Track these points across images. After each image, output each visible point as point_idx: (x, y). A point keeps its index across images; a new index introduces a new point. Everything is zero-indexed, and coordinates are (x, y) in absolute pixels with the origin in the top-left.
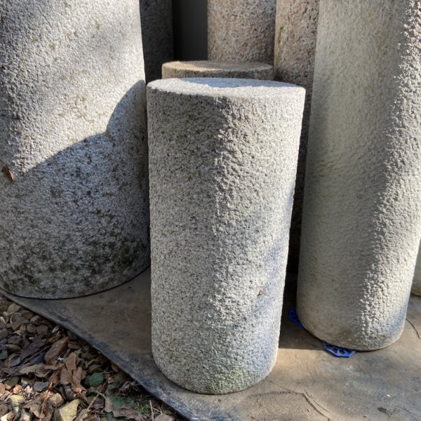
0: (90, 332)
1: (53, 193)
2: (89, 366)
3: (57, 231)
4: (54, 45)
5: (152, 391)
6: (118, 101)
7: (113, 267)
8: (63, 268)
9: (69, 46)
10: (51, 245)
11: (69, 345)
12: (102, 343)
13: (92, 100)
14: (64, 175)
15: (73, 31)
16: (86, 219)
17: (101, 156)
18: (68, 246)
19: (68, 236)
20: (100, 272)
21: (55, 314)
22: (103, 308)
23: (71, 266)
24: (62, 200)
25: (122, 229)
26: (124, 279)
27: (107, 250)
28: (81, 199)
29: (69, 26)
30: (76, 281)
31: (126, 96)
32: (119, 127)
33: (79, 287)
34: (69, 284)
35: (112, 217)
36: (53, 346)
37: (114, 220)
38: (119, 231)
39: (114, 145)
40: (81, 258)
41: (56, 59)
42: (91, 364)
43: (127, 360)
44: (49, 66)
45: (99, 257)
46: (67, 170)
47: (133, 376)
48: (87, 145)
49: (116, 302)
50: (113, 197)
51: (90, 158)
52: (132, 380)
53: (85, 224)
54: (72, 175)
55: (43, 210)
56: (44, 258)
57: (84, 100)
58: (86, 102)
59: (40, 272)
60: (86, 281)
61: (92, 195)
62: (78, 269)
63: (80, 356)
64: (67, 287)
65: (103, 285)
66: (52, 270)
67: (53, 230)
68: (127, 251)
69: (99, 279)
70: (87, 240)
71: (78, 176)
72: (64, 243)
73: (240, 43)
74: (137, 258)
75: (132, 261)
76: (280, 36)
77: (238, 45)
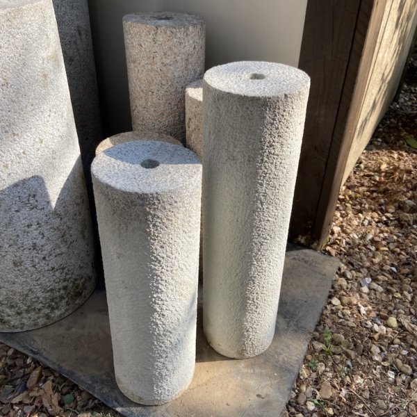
0: (58, 363)
1: (15, 264)
2: (62, 389)
3: (21, 288)
4: (7, 165)
5: (110, 406)
6: (62, 187)
7: (67, 302)
8: (27, 311)
9: (19, 163)
10: (17, 298)
11: (43, 373)
12: (69, 371)
13: (41, 195)
14: (23, 251)
15: (22, 151)
16: (44, 276)
17: (52, 230)
18: (31, 296)
19: (30, 290)
20: (57, 308)
21: (27, 348)
22: (64, 337)
23: (34, 309)
24: (22, 267)
25: (72, 274)
26: (77, 307)
27: (62, 292)
28: (39, 263)
29: (18, 149)
30: (39, 318)
31: (68, 179)
32: (64, 205)
33: (41, 321)
34: (34, 321)
35: (63, 269)
36: (31, 376)
37: (66, 270)
38: (70, 276)
39: (61, 219)
40: (41, 302)
41: (9, 174)
42: (63, 387)
43: (90, 382)
44: (4, 180)
45: (56, 298)
46: (25, 247)
47: (95, 395)
48: (40, 227)
49: (73, 329)
50: (64, 255)
51: (43, 234)
52: (96, 399)
53: (43, 279)
54: (30, 249)
55: (9, 276)
56: (12, 307)
57: (34, 196)
58: (36, 197)
59: (9, 316)
60: (48, 317)
61: (47, 258)
62: (40, 310)
63: (53, 381)
64: (32, 323)
65: (60, 316)
66: (19, 314)
67: (17, 288)
68: (77, 287)
69: (57, 313)
70: (45, 289)
71: (34, 249)
72: (27, 295)
73: (158, 112)
74: (85, 288)
75: (82, 292)
76: (189, 123)
77: (157, 114)
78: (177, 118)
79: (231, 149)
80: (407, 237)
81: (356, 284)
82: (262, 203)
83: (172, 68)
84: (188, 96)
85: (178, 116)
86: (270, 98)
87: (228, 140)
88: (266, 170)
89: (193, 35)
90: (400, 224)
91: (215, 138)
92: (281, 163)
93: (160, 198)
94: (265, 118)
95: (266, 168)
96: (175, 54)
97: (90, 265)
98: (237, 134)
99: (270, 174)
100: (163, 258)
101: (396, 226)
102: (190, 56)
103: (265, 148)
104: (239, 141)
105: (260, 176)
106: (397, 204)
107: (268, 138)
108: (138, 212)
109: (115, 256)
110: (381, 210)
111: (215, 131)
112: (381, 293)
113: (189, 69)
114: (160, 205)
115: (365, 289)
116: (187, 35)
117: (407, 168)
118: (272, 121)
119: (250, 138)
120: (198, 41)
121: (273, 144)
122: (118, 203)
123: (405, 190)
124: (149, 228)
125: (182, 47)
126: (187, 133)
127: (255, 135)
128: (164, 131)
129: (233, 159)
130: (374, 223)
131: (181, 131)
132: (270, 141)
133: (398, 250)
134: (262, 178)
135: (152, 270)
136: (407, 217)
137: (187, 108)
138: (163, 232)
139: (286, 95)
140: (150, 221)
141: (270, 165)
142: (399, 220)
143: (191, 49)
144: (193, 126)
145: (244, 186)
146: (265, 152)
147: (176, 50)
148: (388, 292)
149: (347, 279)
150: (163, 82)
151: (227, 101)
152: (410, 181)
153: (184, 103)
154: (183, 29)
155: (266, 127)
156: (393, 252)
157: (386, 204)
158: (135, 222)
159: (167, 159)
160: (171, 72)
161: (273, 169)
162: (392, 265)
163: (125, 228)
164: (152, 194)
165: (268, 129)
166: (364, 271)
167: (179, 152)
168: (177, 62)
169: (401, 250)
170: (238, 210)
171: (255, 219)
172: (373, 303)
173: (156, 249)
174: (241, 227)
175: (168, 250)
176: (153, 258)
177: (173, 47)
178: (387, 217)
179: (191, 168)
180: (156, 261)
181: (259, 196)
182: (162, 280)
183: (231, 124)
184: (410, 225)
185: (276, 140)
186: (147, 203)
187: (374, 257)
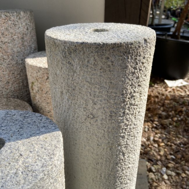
73: (4, 82)
76: (32, 87)
77: (3, 83)
78: (21, 84)
79: (90, 106)
80: (169, 134)
81: (159, 174)
82: (124, 154)
83: (10, 45)
84: (28, 64)
85: (22, 82)
86: (132, 44)
87: (85, 98)
88: (127, 123)
89: (25, 18)
90: (164, 127)
91: (69, 97)
92: (139, 112)
94: (127, 67)
95: (128, 121)
96: (12, 33)
98: (96, 90)
99: (131, 125)
101: (161, 128)
102: (25, 36)
103: (127, 100)
104: (98, 97)
105: (122, 130)
106: (158, 116)
107: (130, 89)
110: (151, 120)
111: (68, 90)
112: (175, 176)
113: (25, 45)
115: (166, 177)
116: (20, 18)
117: (155, 95)
118: (133, 70)
119: (112, 92)
120: (29, 24)
121: (134, 94)
123: (159, 107)
125: (17, 28)
126: (32, 94)
127: (117, 89)
128: (11, 95)
129: (94, 117)
130: (150, 129)
131: (26, 94)
132: (131, 92)
133: (169, 143)
134: (124, 131)
136: (165, 122)
137: (29, 74)
139: (145, 40)
141: (131, 116)
142: (162, 125)
143: (25, 30)
144: (36, 88)
145: (107, 142)
146: (127, 104)
147: (11, 31)
148: (178, 174)
149: (154, 173)
150: (5, 57)
151: (81, 53)
152: (160, 102)
153: (26, 71)
154: (16, 13)
155: (127, 77)
156: (167, 145)
157: (152, 116)
159: (14, 133)
160: (10, 48)
161: (133, 120)
162: (171, 154)
165: (129, 79)
166: (159, 163)
167: (29, 120)
168: (15, 40)
169: (171, 143)
170: (102, 166)
171: (118, 171)
172: (173, 185)
174: (104, 181)
177: (9, 28)
178: (156, 124)
179: (49, 139)
181: (121, 148)
183: (89, 80)
184: (168, 126)
185: (136, 90)
187: (159, 151)
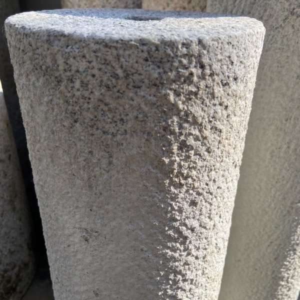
74: (20, 280)
75: (16, 286)
93: (205, 60)
97: (25, 247)
100: (192, 230)
108: (145, 108)
109: (77, 238)
114: (202, 84)
122: (84, 85)
124: (170, 153)
135: (167, 260)
138: (200, 163)
140: (173, 133)
158: (135, 140)
163: (104, 162)
164: (186, 45)
173: (180, 210)
175: (204, 210)
176: (171, 232)
180: (176, 240)
182: (185, 280)
186: (172, 75)
